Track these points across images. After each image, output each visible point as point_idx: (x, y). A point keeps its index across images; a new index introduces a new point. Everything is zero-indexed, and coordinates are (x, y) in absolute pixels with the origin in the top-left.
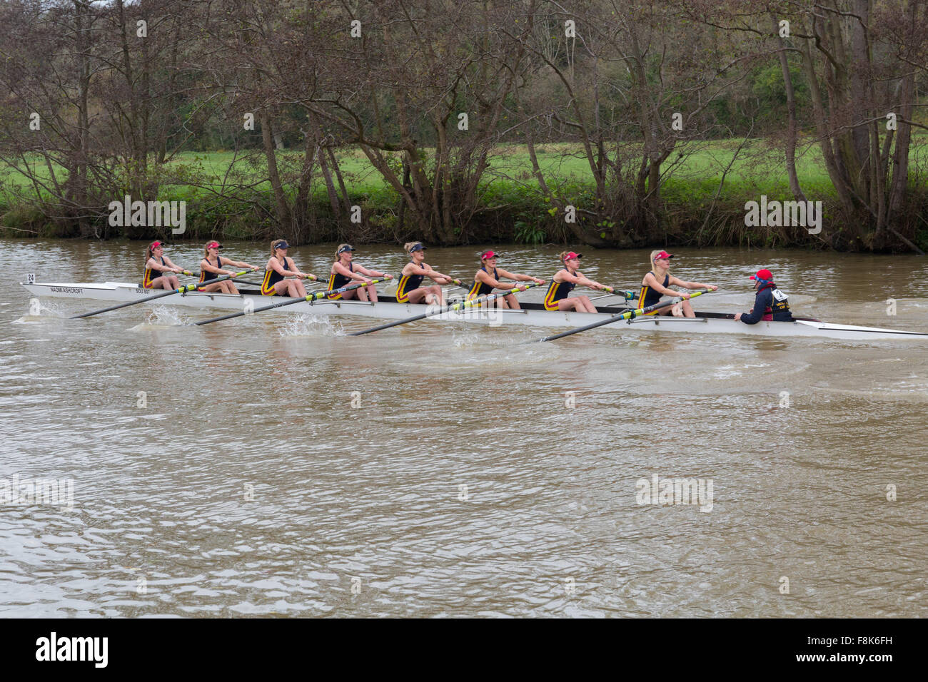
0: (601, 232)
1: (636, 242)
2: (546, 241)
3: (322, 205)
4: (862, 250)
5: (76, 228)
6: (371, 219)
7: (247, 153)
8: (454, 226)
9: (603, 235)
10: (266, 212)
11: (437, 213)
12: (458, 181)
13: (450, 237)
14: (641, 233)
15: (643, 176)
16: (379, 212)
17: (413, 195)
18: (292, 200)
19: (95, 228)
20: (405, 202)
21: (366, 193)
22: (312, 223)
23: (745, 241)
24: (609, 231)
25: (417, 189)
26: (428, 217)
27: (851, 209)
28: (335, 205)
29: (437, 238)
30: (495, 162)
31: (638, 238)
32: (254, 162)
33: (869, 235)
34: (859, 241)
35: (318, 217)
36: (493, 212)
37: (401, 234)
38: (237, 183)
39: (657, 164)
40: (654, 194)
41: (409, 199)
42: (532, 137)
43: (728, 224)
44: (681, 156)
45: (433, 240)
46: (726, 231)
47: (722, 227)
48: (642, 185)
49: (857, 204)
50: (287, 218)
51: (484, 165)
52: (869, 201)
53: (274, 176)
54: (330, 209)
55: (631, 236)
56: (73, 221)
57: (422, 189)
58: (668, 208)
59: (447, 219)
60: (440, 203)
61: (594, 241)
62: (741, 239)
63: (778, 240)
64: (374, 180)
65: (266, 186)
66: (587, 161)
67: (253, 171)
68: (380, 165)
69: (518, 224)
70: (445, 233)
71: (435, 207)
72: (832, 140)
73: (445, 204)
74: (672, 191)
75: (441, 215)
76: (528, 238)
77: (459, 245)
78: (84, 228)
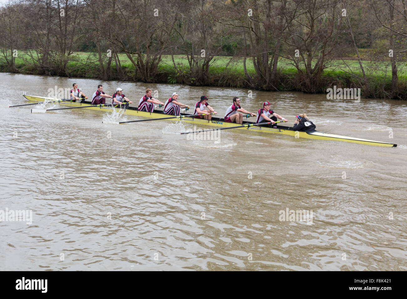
0: (191, 81)
1: (201, 84)
2: (177, 83)
3: (114, 69)
4: (262, 90)
5: (44, 72)
6: (128, 74)
7: (93, 53)
8: (151, 77)
9: (192, 82)
10: (99, 70)
11: (146, 73)
12: (153, 64)
13: (149, 80)
14: (202, 82)
15: (204, 65)
16: (131, 72)
17: (139, 67)
18: (105, 68)
19: (50, 72)
20: (137, 70)
21: (127, 67)
22: (111, 74)
23: (232, 86)
24: (193, 81)
25: (140, 65)
26: (143, 74)
27: (260, 78)
28: (118, 69)
29: (146, 80)
30: (163, 59)
31: (202, 83)
32: (95, 55)
33: (264, 86)
34: (262, 87)
35: (113, 72)
36: (163, 73)
37: (136, 78)
38: (89, 61)
39: (208, 62)
40: (207, 70)
41: (138, 69)
42: (173, 53)
43: (227, 80)
44: (215, 60)
45: (144, 81)
46: (226, 83)
47: (226, 81)
48: (203, 68)
49: (262, 77)
50: (103, 73)
51: (160, 60)
52: (265, 76)
53: (100, 60)
54: (116, 70)
55: (200, 82)
56: (43, 70)
57: (142, 66)
58: (211, 75)
59: (149, 75)
60: (147, 70)
61: (189, 83)
62: (231, 85)
63: (241, 86)
64: (128, 63)
65: (98, 63)
66: (188, 60)
67: (94, 58)
68: (131, 58)
69: (169, 78)
70: (148, 79)
71: (145, 71)
72: (256, 58)
73: (148, 71)
74: (212, 70)
75: (147, 74)
76: (172, 82)
77: (152, 83)
78: (46, 72)
